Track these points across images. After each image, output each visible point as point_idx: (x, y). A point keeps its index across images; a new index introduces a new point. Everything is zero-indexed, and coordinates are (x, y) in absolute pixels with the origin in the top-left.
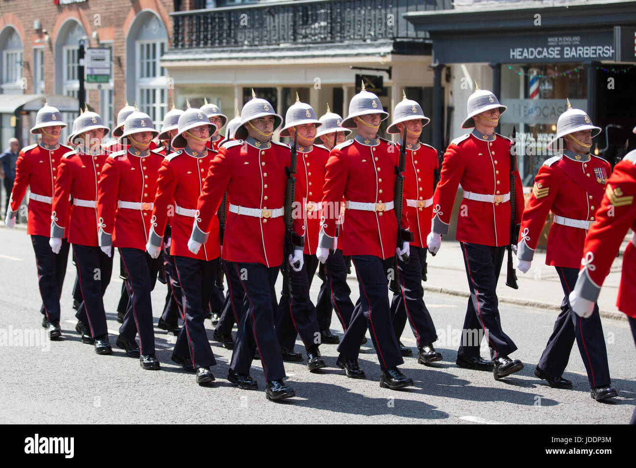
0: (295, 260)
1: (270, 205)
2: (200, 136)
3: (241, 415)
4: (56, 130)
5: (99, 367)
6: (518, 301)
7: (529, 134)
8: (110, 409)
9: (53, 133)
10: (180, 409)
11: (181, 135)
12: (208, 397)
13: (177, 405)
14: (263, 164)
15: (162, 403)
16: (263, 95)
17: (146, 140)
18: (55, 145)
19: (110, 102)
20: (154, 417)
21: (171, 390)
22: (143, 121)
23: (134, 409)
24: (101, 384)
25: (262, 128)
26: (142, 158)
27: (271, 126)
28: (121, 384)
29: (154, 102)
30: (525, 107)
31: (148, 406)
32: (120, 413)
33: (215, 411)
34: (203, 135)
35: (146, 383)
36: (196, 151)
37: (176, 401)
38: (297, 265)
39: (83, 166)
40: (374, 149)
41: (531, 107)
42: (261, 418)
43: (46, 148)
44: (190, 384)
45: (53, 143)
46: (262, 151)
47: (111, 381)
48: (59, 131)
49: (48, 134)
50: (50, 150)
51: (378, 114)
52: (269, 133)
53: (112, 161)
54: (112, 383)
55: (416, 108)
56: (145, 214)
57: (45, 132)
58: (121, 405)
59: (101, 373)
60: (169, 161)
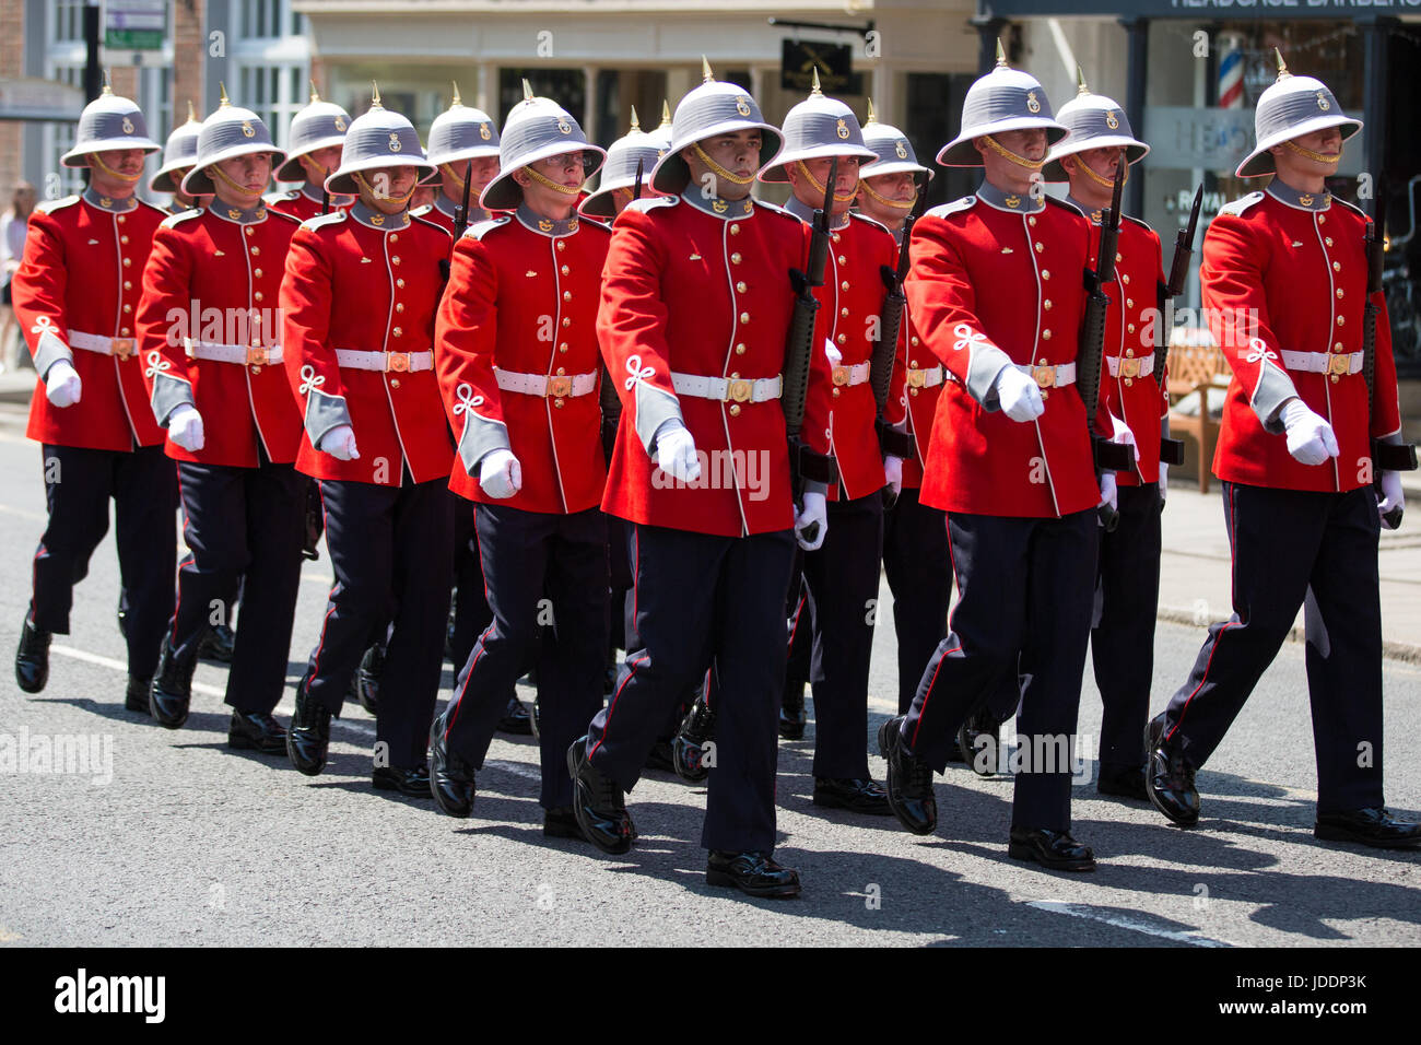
0: (808, 519)
1: (750, 368)
2: (564, 181)
3: (480, 888)
4: (131, 160)
5: (125, 764)
6: (1179, 615)
7: (1216, 197)
8: (150, 869)
9: (124, 167)
10: (326, 870)
11: (509, 178)
12: (397, 843)
13: (319, 860)
14: (736, 258)
15: (281, 857)
16: (549, 88)
17: (400, 188)
18: (129, 199)
19: (164, 98)
20: (261, 890)
21: (305, 823)
22: (394, 138)
23: (211, 871)
24: (129, 807)
25: (730, 162)
26: (390, 234)
27: (753, 158)
28: (178, 807)
29: (275, 99)
30: (1208, 128)
31: (247, 863)
32: (176, 880)
33: (414, 878)
34: (573, 176)
35: (241, 806)
36: (548, 218)
37: (318, 851)
38: (811, 533)
39: (219, 253)
40: (1032, 221)
41: (1221, 129)
42: (529, 898)
43: (105, 206)
44: (353, 809)
45: (122, 194)
46: (730, 224)
47: (155, 799)
48: (137, 162)
49: (108, 170)
50: (116, 213)
51: (1041, 130)
52: (750, 175)
53: (310, 237)
54: (155, 805)
55: (1116, 116)
56: (395, 382)
57: (103, 166)
58: (179, 861)
59: (128, 778)
60: (479, 239)
